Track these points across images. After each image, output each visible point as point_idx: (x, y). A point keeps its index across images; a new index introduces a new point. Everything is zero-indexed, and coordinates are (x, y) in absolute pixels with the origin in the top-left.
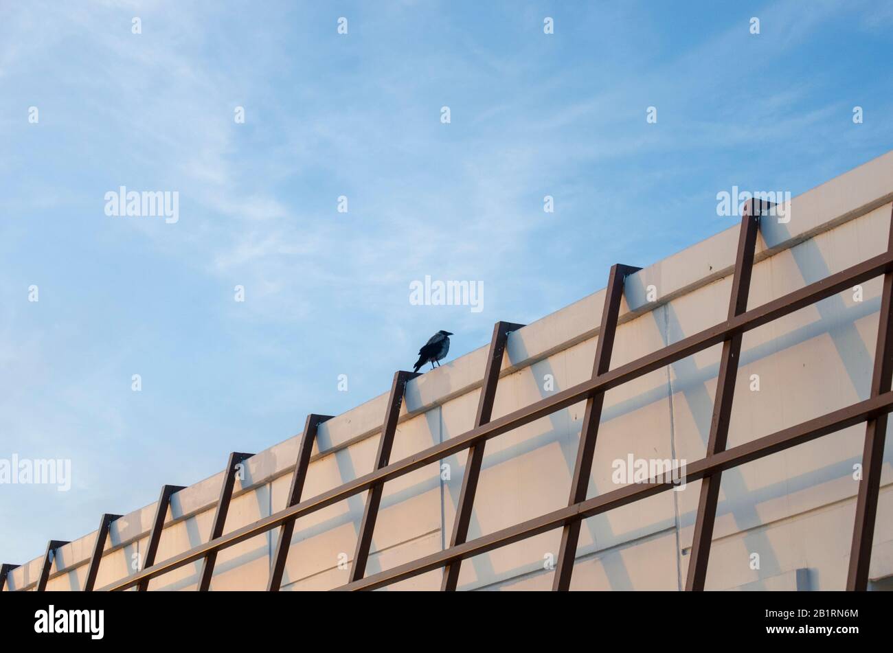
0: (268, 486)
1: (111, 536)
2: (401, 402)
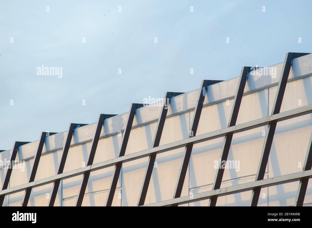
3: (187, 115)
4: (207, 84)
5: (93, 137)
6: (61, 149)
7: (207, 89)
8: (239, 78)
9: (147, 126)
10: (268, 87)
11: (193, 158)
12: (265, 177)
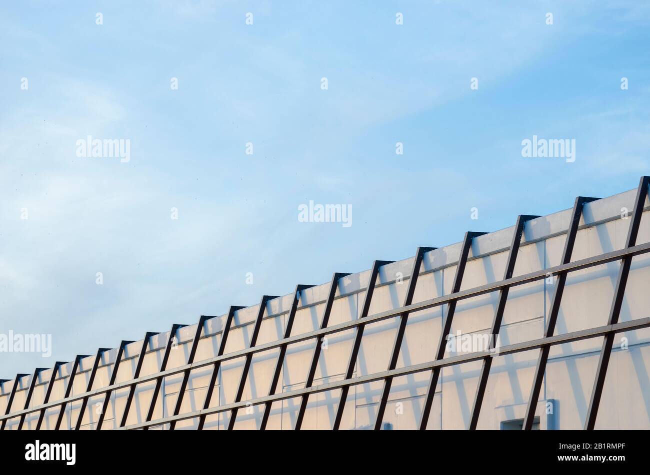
0: (441, 271)
1: (339, 288)
2: (521, 235)
3: (282, 317)
4: (301, 288)
5: (193, 337)
6: (164, 348)
7: (300, 293)
8: (330, 283)
9: (245, 327)
10: (357, 292)
11: (287, 357)
12: (353, 376)
